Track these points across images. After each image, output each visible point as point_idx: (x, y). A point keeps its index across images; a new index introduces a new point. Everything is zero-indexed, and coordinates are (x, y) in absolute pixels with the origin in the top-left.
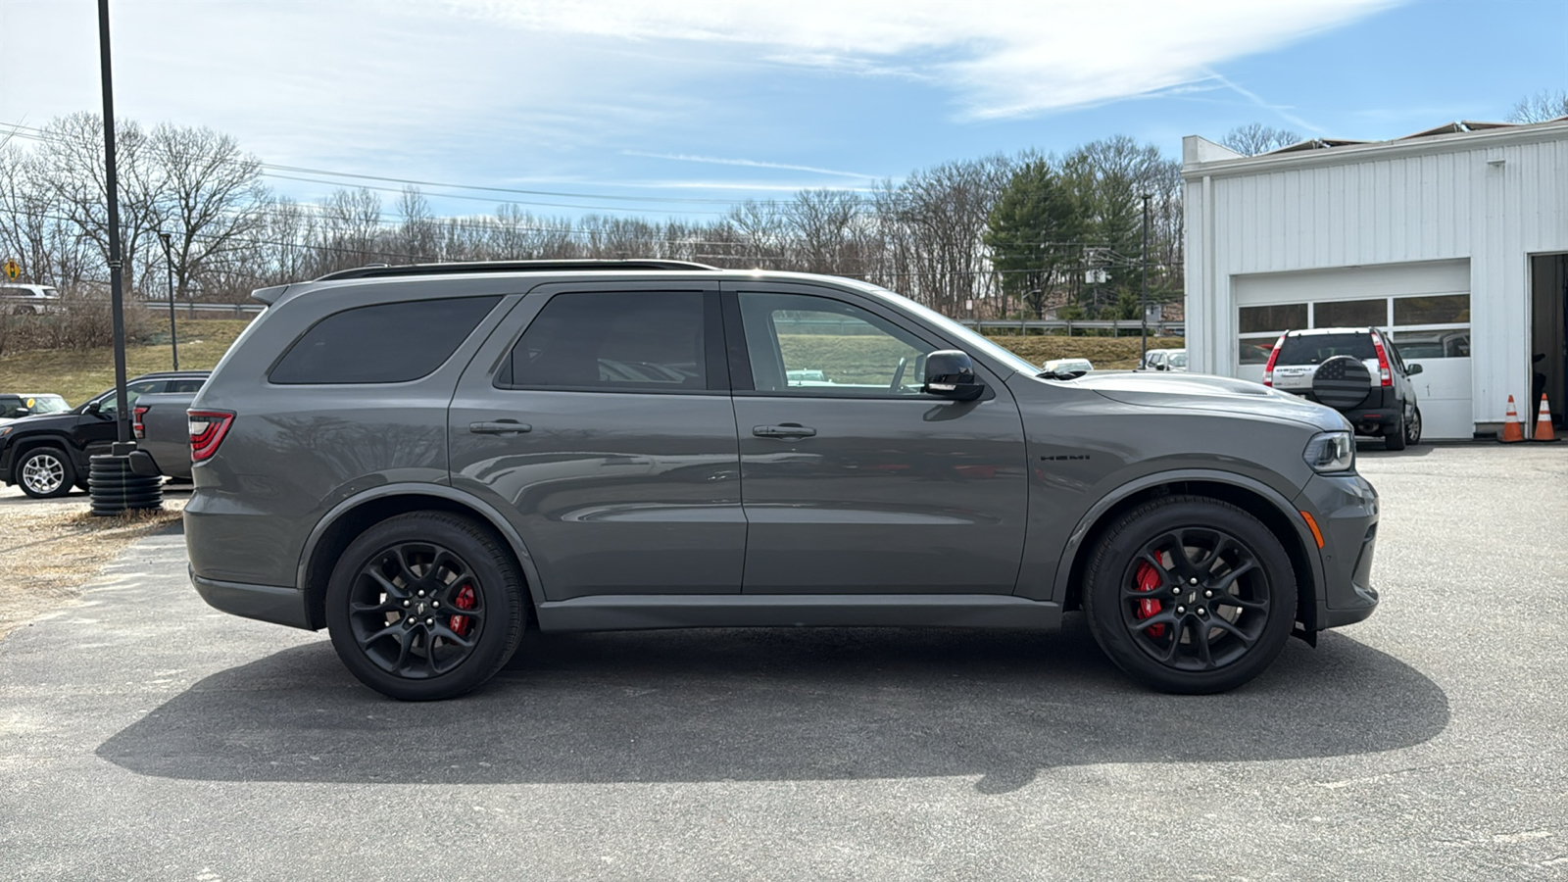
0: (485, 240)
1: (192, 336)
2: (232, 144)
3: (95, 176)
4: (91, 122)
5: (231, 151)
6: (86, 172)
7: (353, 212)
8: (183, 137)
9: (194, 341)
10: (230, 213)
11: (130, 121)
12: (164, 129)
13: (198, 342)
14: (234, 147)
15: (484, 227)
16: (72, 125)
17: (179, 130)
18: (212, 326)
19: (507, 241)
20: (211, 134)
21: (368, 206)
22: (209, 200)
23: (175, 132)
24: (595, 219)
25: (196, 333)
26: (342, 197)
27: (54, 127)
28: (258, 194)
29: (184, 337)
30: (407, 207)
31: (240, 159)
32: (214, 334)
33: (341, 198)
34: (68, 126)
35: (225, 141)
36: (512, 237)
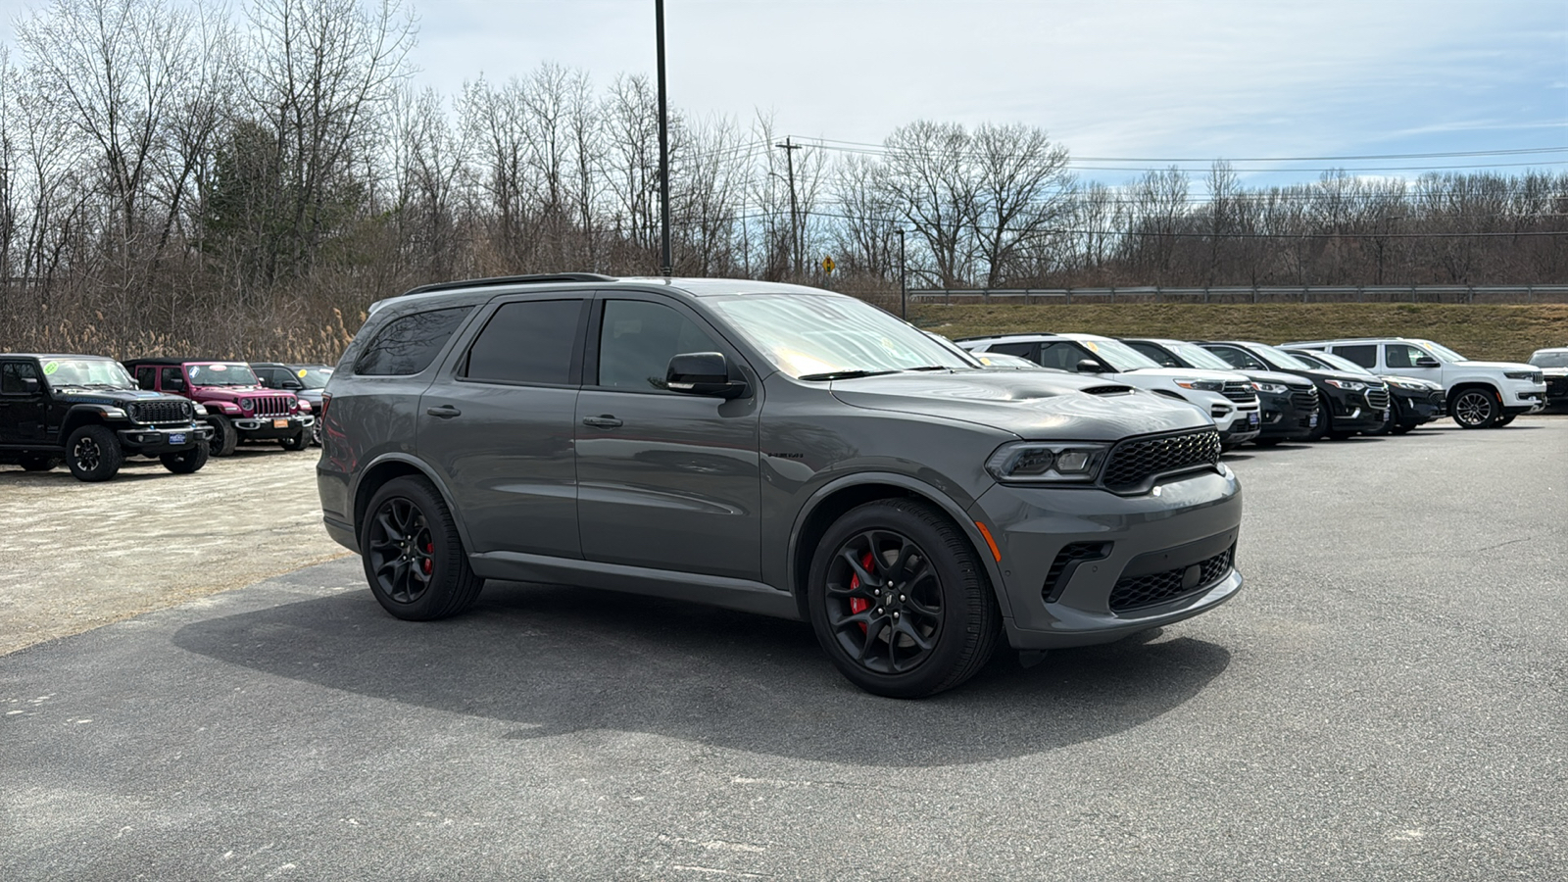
0: (1306, 208)
1: (943, 320)
2: (1042, 136)
3: (926, 177)
4: (925, 129)
5: (1041, 143)
6: (920, 175)
7: (1162, 189)
8: (1001, 135)
9: (944, 324)
10: (1040, 201)
11: (956, 125)
12: (984, 128)
13: (948, 325)
14: (1044, 139)
15: (1307, 194)
16: (910, 132)
17: (998, 128)
18: (961, 310)
19: (1331, 209)
20: (1025, 129)
21: (1176, 182)
22: (1019, 193)
23: (993, 130)
24: (1434, 177)
25: (948, 317)
26: (1151, 177)
27: (895, 136)
28: (1064, 181)
29: (938, 321)
30: (1215, 181)
31: (1049, 151)
32: (962, 318)
33: (1149, 178)
34: (907, 133)
35: (1036, 135)
36: (1335, 202)
